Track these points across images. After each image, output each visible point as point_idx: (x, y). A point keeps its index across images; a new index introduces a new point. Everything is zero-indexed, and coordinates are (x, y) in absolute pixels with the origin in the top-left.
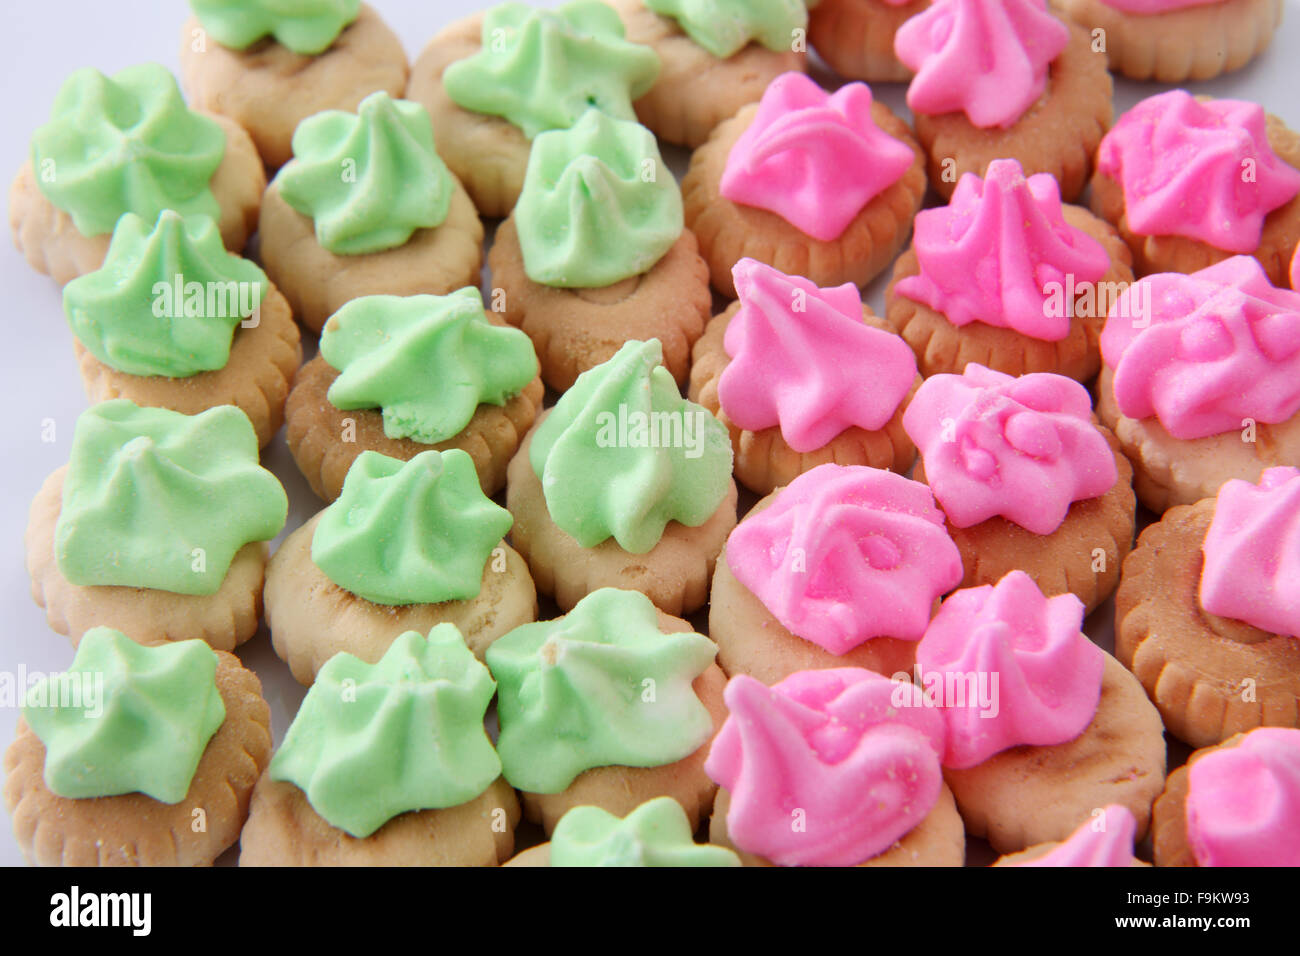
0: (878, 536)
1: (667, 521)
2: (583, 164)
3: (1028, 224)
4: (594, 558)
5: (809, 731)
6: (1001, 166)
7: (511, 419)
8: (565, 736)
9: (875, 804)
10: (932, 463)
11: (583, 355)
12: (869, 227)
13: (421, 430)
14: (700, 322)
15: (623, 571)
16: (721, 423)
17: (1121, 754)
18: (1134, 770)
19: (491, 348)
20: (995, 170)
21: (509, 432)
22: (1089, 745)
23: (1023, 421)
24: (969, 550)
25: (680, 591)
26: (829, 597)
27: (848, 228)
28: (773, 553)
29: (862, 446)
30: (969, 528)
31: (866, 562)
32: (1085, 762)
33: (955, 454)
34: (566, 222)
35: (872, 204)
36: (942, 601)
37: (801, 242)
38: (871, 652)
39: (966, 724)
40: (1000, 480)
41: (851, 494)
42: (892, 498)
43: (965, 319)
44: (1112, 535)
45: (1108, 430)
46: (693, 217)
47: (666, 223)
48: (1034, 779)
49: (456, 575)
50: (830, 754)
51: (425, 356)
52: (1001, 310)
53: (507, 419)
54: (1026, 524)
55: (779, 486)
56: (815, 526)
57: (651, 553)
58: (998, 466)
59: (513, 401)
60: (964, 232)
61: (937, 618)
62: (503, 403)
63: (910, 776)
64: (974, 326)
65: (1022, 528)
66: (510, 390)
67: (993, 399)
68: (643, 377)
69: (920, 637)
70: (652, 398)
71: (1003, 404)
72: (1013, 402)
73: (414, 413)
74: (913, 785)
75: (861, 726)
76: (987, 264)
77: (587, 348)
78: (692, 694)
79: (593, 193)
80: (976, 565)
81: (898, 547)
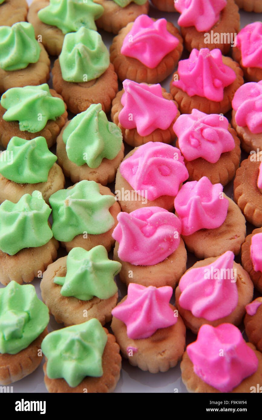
0: (164, 166)
1: (102, 158)
2: (79, 46)
3: (211, 67)
4: (81, 169)
5: (142, 227)
6: (203, 51)
7: (58, 124)
8: (71, 225)
9: (160, 248)
10: (181, 142)
11: (79, 103)
12: (165, 64)
13: (30, 129)
14: (114, 93)
15: (90, 173)
16: (119, 128)
17: (233, 231)
18: (236, 236)
19: (51, 104)
20: (202, 52)
21: (57, 128)
22: (224, 228)
23: (208, 131)
24: (191, 167)
25: (107, 178)
26: (149, 184)
27: (159, 65)
28: (133, 170)
29: (161, 134)
30: (192, 161)
31: (160, 174)
32: (222, 234)
33: (187, 139)
34: (74, 63)
35: (167, 56)
36: (183, 185)
37: (145, 69)
38: (161, 199)
39: (187, 224)
40: (201, 148)
41: (156, 153)
42: (168, 154)
43: (193, 95)
44: (233, 162)
45: (234, 129)
46: (113, 59)
47: (104, 63)
48: (207, 239)
49: (41, 175)
50: (148, 234)
51: (31, 108)
52: (203, 93)
53: (56, 124)
54: (208, 160)
55: (136, 147)
56: (145, 165)
57: (98, 168)
58: (200, 144)
59: (58, 119)
60: (193, 68)
61: (181, 190)
62: (55, 120)
63: (171, 240)
64: (195, 97)
65: (207, 161)
66: (57, 116)
67: (199, 124)
68: (96, 116)
69: (176, 196)
70: (98, 122)
71: (202, 125)
72: (205, 125)
73: (28, 124)
74: (172, 242)
75: (157, 226)
76: (199, 79)
77: (80, 101)
78: (108, 213)
79: (82, 55)
80: (193, 172)
81: (170, 169)
